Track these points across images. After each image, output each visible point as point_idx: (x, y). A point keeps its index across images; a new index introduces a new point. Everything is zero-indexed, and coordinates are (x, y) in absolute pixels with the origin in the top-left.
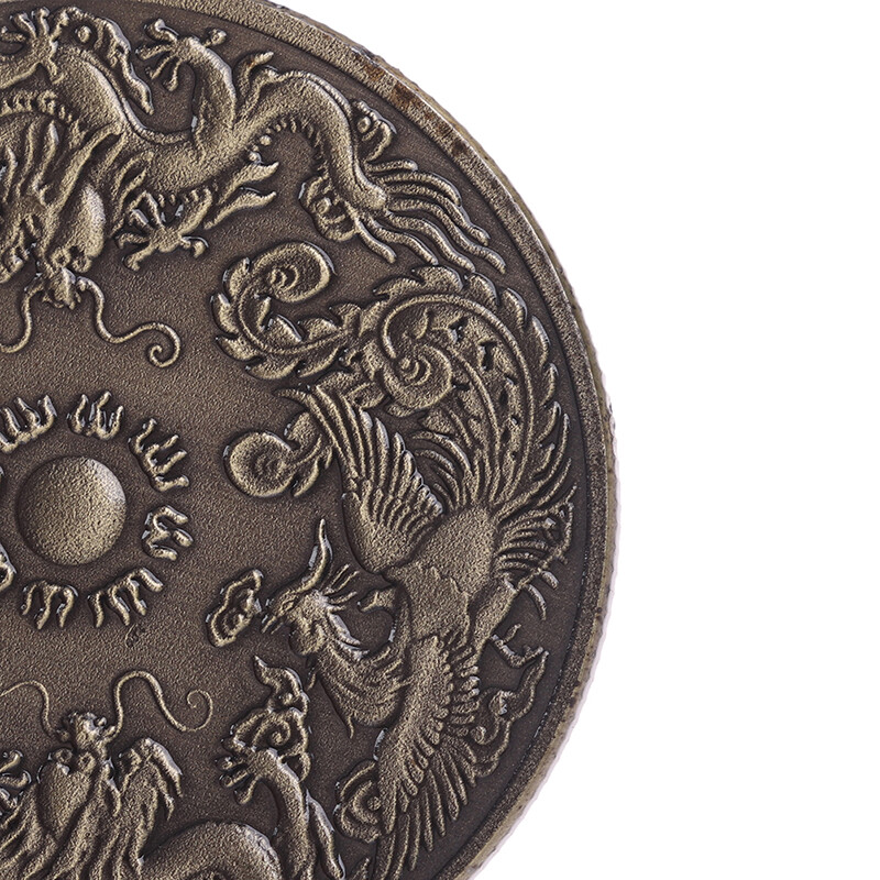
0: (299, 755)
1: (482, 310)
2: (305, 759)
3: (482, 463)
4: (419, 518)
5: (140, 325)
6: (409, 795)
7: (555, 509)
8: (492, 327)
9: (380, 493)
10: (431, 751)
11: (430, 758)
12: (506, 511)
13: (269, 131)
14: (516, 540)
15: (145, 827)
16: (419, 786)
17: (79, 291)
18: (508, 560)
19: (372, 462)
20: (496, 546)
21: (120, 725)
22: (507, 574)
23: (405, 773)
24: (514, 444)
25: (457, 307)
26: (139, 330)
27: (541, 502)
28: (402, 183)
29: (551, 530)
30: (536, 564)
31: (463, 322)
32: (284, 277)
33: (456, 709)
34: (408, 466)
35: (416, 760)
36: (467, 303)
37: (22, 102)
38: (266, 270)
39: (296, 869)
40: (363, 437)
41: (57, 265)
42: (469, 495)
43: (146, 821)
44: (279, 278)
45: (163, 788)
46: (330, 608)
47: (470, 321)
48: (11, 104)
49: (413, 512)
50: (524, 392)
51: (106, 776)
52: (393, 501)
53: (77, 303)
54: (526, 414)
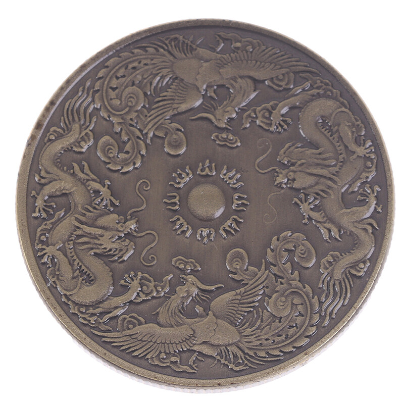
0: (271, 106)
1: (106, 83)
2: (271, 103)
3: (158, 70)
4: (181, 86)
5: (138, 195)
6: (275, 66)
7: (167, 42)
8: (111, 78)
9: (176, 101)
10: (259, 63)
11: (261, 63)
12: (171, 58)
13: (62, 168)
14: (180, 52)
15: (308, 150)
16: (271, 64)
17: (131, 218)
18: (188, 53)
19: (166, 106)
20: (184, 59)
21: (275, 168)
22: (193, 53)
23: (268, 69)
24: (148, 61)
25: (107, 92)
26: (140, 195)
27: (166, 48)
28: (68, 120)
29: (175, 42)
30: (187, 44)
31: (111, 88)
32: (111, 151)
33: (243, 58)
34: (165, 94)
35: (263, 67)
36: (105, 89)
37: (71, 253)
38: (109, 158)
39: (310, 97)
40: (158, 111)
41: (124, 227)
42: (169, 72)
43: (306, 150)
44: (111, 153)
45: (293, 148)
46: (219, 108)
47: (110, 86)
48: (73, 256)
49: (179, 89)
50: (130, 62)
51: (294, 167)
52: (178, 96)
53: (135, 218)
54: (138, 59)
